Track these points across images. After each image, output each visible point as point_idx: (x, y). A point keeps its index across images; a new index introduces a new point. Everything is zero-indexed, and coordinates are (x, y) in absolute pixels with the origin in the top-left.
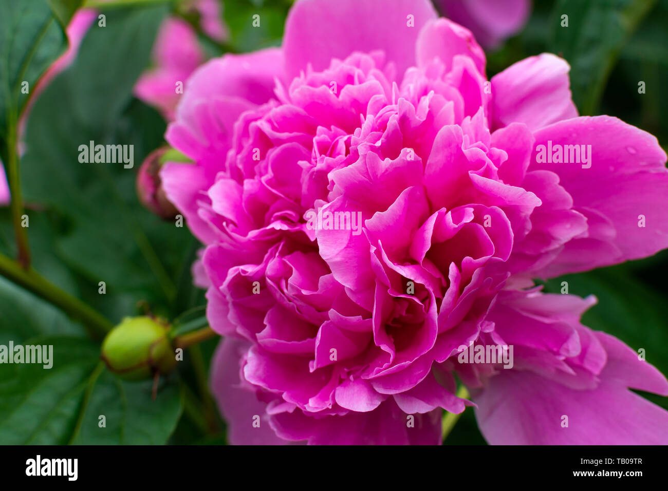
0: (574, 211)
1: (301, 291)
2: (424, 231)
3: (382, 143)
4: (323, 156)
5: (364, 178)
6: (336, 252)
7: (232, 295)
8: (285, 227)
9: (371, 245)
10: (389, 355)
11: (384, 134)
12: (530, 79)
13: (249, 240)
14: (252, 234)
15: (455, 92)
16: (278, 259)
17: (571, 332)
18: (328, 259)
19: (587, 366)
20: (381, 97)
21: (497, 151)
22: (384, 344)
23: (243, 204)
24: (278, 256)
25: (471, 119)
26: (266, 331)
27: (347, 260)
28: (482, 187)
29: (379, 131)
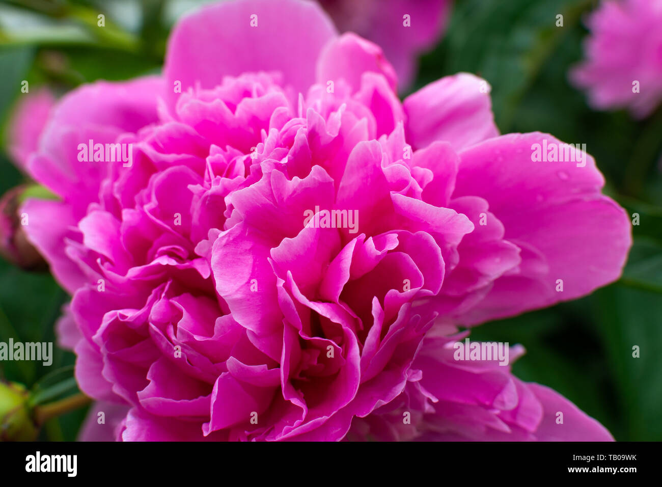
0: (506, 242)
1: (193, 337)
2: (340, 261)
3: (289, 161)
4: (218, 177)
5: (268, 201)
6: (236, 287)
7: (107, 347)
8: (173, 263)
9: (278, 278)
10: (302, 410)
11: (291, 150)
12: (447, 100)
13: (129, 280)
14: (133, 272)
15: (366, 111)
16: (165, 301)
17: (506, 382)
18: (226, 296)
19: (521, 423)
20: (287, 109)
21: (421, 170)
22: (295, 397)
23: (121, 239)
24: (164, 297)
25: (387, 138)
26: (150, 387)
27: (249, 297)
28: (406, 209)
29: (285, 147)
